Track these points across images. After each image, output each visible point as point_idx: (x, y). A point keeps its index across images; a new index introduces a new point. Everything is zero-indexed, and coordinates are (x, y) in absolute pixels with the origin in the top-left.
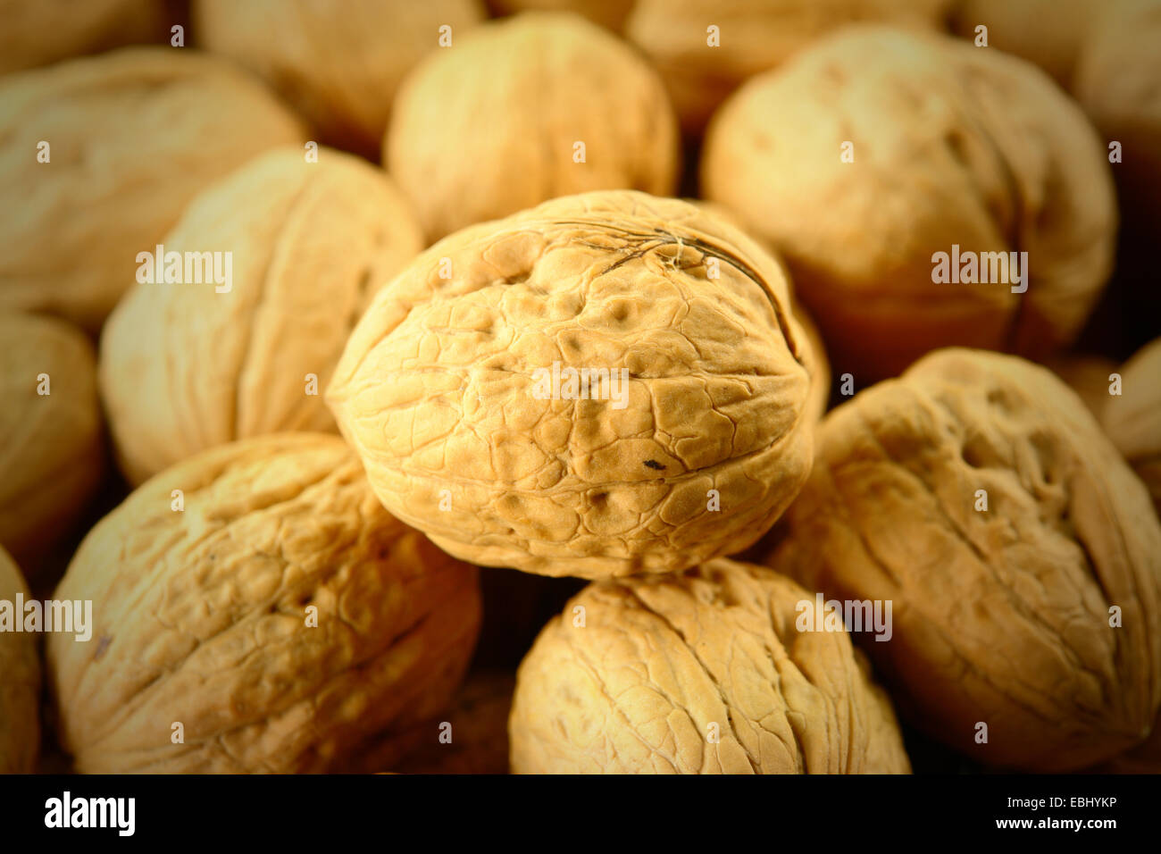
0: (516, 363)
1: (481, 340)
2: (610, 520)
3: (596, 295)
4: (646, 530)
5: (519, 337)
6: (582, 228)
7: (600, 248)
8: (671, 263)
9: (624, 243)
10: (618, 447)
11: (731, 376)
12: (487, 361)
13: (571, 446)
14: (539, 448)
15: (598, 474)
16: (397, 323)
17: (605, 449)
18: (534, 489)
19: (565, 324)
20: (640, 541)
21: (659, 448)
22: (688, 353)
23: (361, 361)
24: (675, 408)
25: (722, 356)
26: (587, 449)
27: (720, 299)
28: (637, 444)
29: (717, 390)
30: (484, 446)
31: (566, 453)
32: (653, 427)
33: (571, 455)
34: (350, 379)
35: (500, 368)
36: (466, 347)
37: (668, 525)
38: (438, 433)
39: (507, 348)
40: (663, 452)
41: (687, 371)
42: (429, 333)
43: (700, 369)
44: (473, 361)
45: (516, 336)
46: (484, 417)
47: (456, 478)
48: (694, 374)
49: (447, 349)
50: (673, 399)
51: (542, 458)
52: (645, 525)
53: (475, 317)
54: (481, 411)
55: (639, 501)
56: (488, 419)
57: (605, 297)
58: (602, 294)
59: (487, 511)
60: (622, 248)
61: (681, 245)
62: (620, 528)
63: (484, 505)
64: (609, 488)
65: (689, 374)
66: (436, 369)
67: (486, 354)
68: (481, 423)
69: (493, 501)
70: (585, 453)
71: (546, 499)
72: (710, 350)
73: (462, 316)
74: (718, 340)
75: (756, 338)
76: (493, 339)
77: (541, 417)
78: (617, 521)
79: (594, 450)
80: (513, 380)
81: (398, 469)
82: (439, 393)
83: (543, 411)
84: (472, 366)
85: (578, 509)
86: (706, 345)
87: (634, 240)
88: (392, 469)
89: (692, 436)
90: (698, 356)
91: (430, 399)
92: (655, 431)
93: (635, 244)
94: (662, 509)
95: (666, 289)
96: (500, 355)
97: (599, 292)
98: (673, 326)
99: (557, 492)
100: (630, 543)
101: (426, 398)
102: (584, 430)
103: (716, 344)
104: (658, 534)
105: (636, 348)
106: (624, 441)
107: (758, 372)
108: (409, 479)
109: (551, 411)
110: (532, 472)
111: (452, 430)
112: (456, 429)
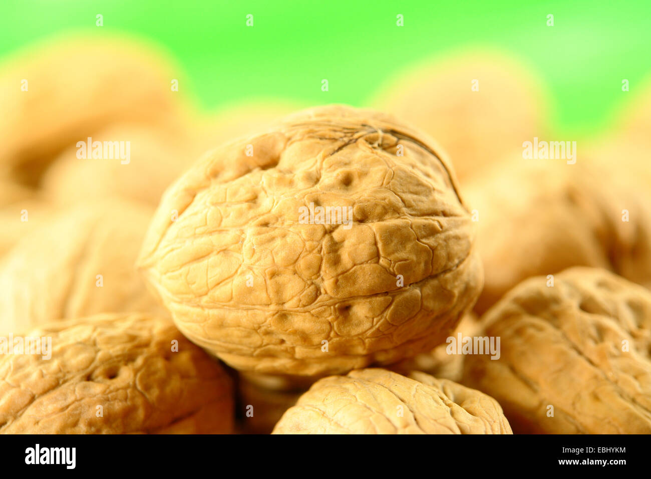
0: (277, 220)
1: (250, 208)
2: (353, 325)
3: (328, 170)
4: (378, 329)
5: (277, 203)
6: (311, 127)
7: (326, 139)
8: (376, 145)
9: (342, 135)
10: (355, 271)
11: (427, 217)
12: (257, 221)
13: (322, 273)
14: (300, 277)
15: (342, 291)
16: (186, 206)
17: (346, 274)
18: (298, 306)
19: (309, 190)
20: (373, 339)
21: (383, 269)
22: (396, 203)
23: (163, 235)
24: (392, 241)
25: (420, 204)
26: (334, 274)
27: (413, 166)
28: (368, 267)
29: (419, 227)
30: (260, 280)
31: (320, 279)
32: (378, 256)
33: (323, 280)
34: (155, 250)
35: (266, 224)
36: (241, 214)
37: (393, 325)
38: (226, 276)
39: (270, 211)
40: (386, 272)
41: (397, 215)
42: (213, 208)
43: (406, 214)
44: (246, 223)
45: (275, 203)
46: (259, 260)
47: (241, 306)
48: (402, 217)
49: (227, 217)
50: (390, 235)
51: (302, 284)
52: (377, 326)
53: (244, 194)
54: (256, 256)
55: (372, 309)
56: (262, 262)
57: (335, 170)
58: (332, 168)
59: (265, 328)
60: (341, 137)
61: (381, 134)
62: (359, 330)
63: (263, 323)
64: (351, 302)
65: (399, 218)
66: (221, 231)
67: (255, 217)
68: (257, 264)
69: (269, 319)
70: (333, 277)
71: (307, 314)
72: (411, 200)
73: (235, 194)
74: (416, 193)
75: (440, 192)
76: (259, 207)
77: (300, 255)
78: (358, 325)
79: (338, 275)
80: (276, 232)
81: (198, 306)
82: (224, 248)
83: (300, 251)
84: (246, 226)
85: (330, 319)
86: (408, 197)
87: (348, 133)
88: (193, 306)
89: (406, 260)
90: (404, 205)
91: (219, 252)
92: (379, 258)
93: (349, 135)
94: (388, 314)
95: (376, 162)
96: (266, 216)
97: (330, 167)
98: (384, 185)
99: (315, 308)
100: (367, 341)
101: (215, 252)
102: (331, 261)
103: (415, 197)
104: (386, 333)
105: (361, 202)
106: (359, 266)
107: (445, 214)
108: (207, 311)
109: (306, 251)
110: (297, 295)
111: (236, 271)
112: (239, 271)
